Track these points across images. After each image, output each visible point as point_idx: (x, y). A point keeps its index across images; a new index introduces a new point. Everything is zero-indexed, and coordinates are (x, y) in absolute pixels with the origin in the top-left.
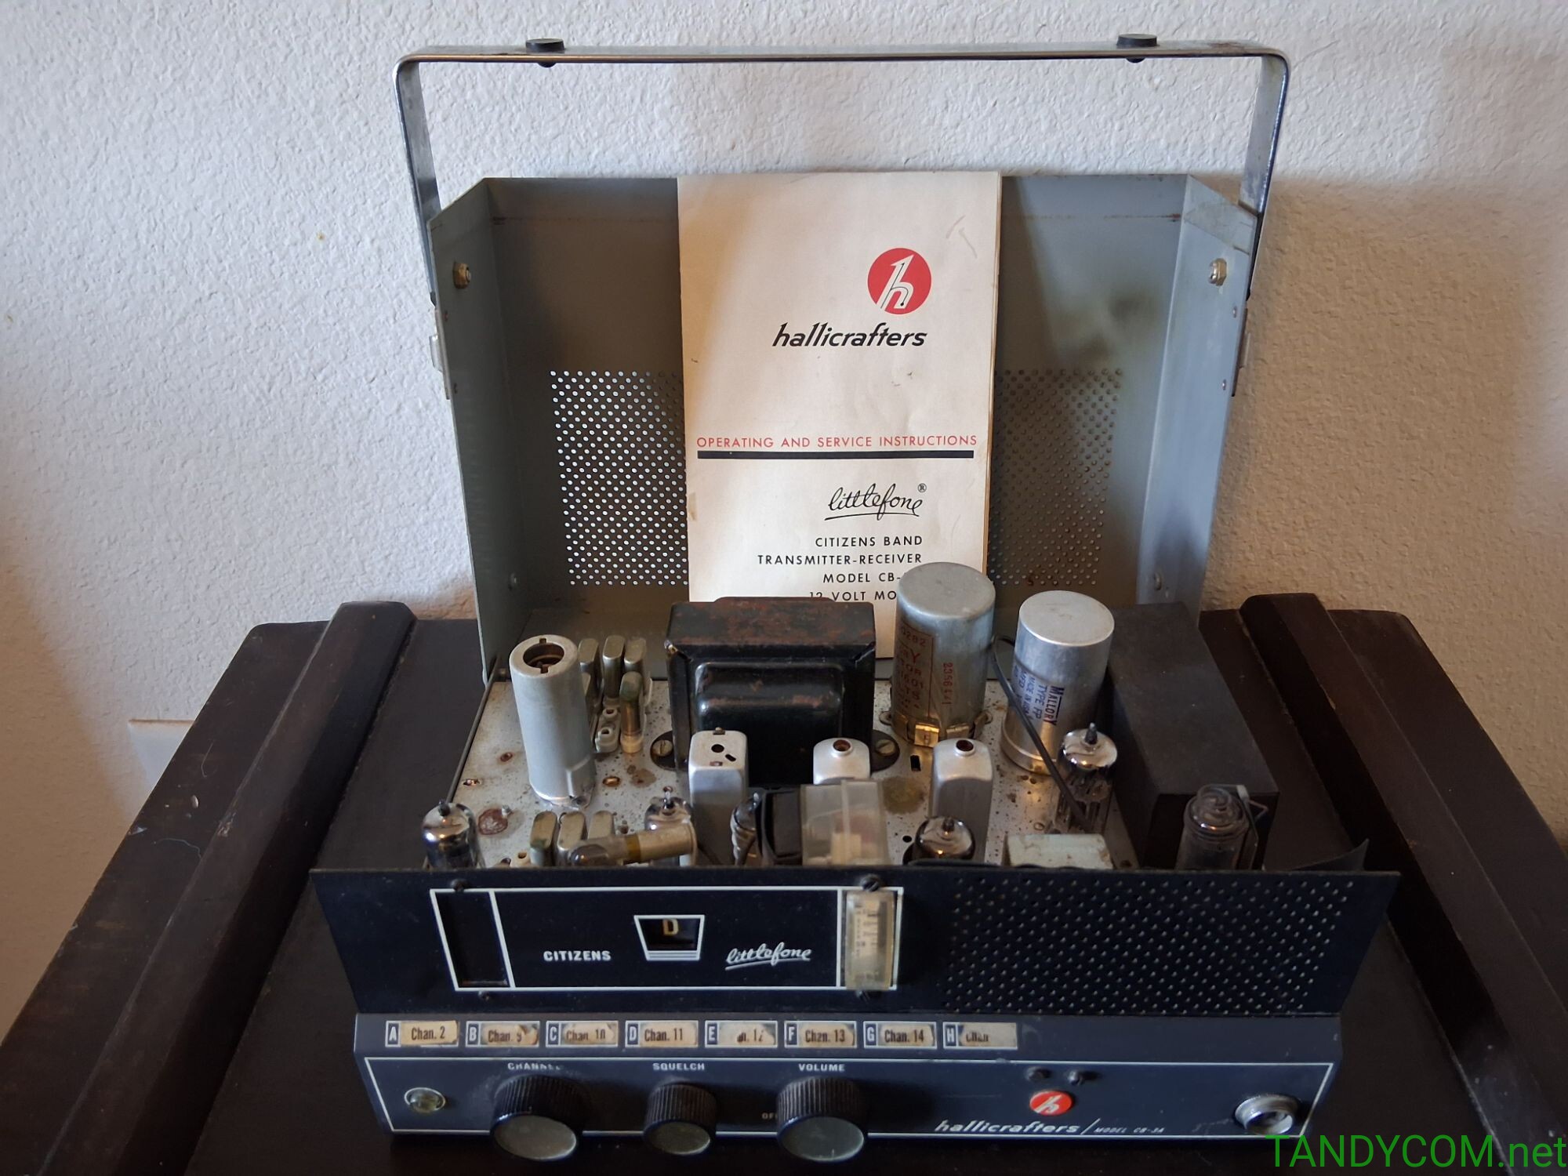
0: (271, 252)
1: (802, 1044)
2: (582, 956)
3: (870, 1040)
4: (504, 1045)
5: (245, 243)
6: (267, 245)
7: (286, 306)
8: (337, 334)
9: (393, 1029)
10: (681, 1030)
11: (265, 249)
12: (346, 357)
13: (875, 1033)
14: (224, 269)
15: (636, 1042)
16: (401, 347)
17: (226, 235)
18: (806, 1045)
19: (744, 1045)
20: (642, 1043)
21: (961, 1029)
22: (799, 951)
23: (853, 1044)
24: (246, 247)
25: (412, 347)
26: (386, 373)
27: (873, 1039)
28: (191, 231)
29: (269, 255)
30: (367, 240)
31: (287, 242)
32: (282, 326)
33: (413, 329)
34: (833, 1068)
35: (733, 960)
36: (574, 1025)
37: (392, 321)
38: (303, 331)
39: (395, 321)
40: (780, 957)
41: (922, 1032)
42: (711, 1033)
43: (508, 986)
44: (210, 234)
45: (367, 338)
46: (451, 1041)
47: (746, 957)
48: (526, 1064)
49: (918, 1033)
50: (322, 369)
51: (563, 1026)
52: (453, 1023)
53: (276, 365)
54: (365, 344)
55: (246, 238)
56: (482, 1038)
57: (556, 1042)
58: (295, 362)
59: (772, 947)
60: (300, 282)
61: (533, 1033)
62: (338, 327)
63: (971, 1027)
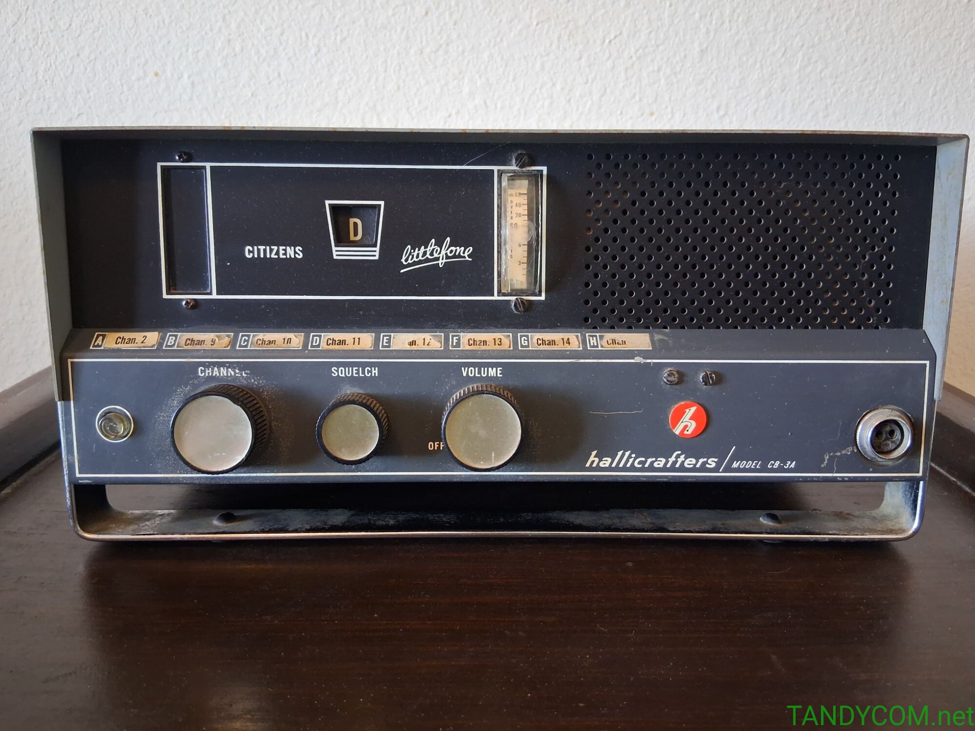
0: (122, 85)
1: (464, 346)
2: (277, 253)
3: (523, 344)
4: (198, 347)
5: (106, 79)
6: (120, 80)
9: (101, 338)
10: (359, 339)
11: (119, 83)
13: (528, 340)
14: (90, 98)
15: (318, 346)
17: (95, 74)
18: (468, 348)
19: (414, 348)
20: (324, 346)
21: (601, 337)
22: (463, 248)
23: (510, 347)
24: (106, 82)
27: (526, 344)
28: (73, 70)
29: (121, 87)
30: (186, 76)
31: (134, 78)
34: (492, 372)
35: (406, 260)
36: (264, 336)
40: (447, 257)
41: (568, 339)
42: (385, 341)
43: (210, 294)
44: (85, 73)
46: (150, 345)
47: (417, 257)
48: (216, 369)
49: (565, 340)
51: (254, 336)
52: (156, 333)
55: (107, 75)
56: (178, 343)
57: (246, 346)
59: (439, 244)
60: (138, 106)
61: (226, 340)
63: (609, 336)
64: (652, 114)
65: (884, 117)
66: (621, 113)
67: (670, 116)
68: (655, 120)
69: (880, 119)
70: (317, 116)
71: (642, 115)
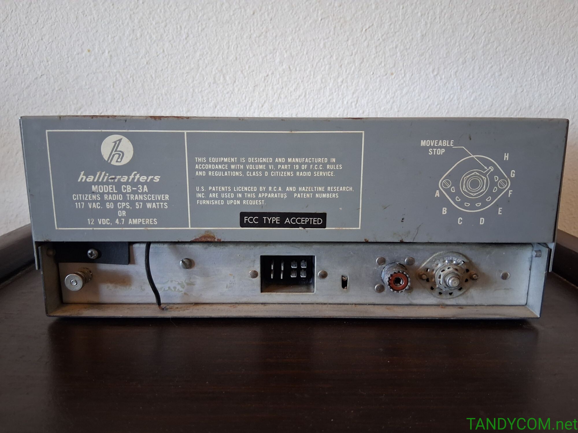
0: (68, 57)
5: (58, 53)
6: (67, 55)
7: (71, 81)
8: (89, 93)
11: (66, 56)
12: (91, 104)
14: (49, 65)
16: (114, 99)
17: (52, 50)
24: (58, 56)
25: (119, 99)
26: (107, 110)
28: (38, 48)
29: (67, 59)
30: (107, 52)
31: (75, 53)
32: (68, 90)
33: (120, 90)
37: (112, 87)
38: (76, 91)
39: (113, 87)
44: (46, 50)
45: (101, 95)
50: (80, 109)
53: (62, 107)
54: (100, 97)
55: (59, 52)
58: (70, 106)
60: (78, 70)
62: (90, 90)
64: (392, 74)
65: (536, 76)
66: (373, 73)
67: (403, 75)
68: (394, 78)
69: (533, 77)
70: (186, 76)
71: (386, 74)
